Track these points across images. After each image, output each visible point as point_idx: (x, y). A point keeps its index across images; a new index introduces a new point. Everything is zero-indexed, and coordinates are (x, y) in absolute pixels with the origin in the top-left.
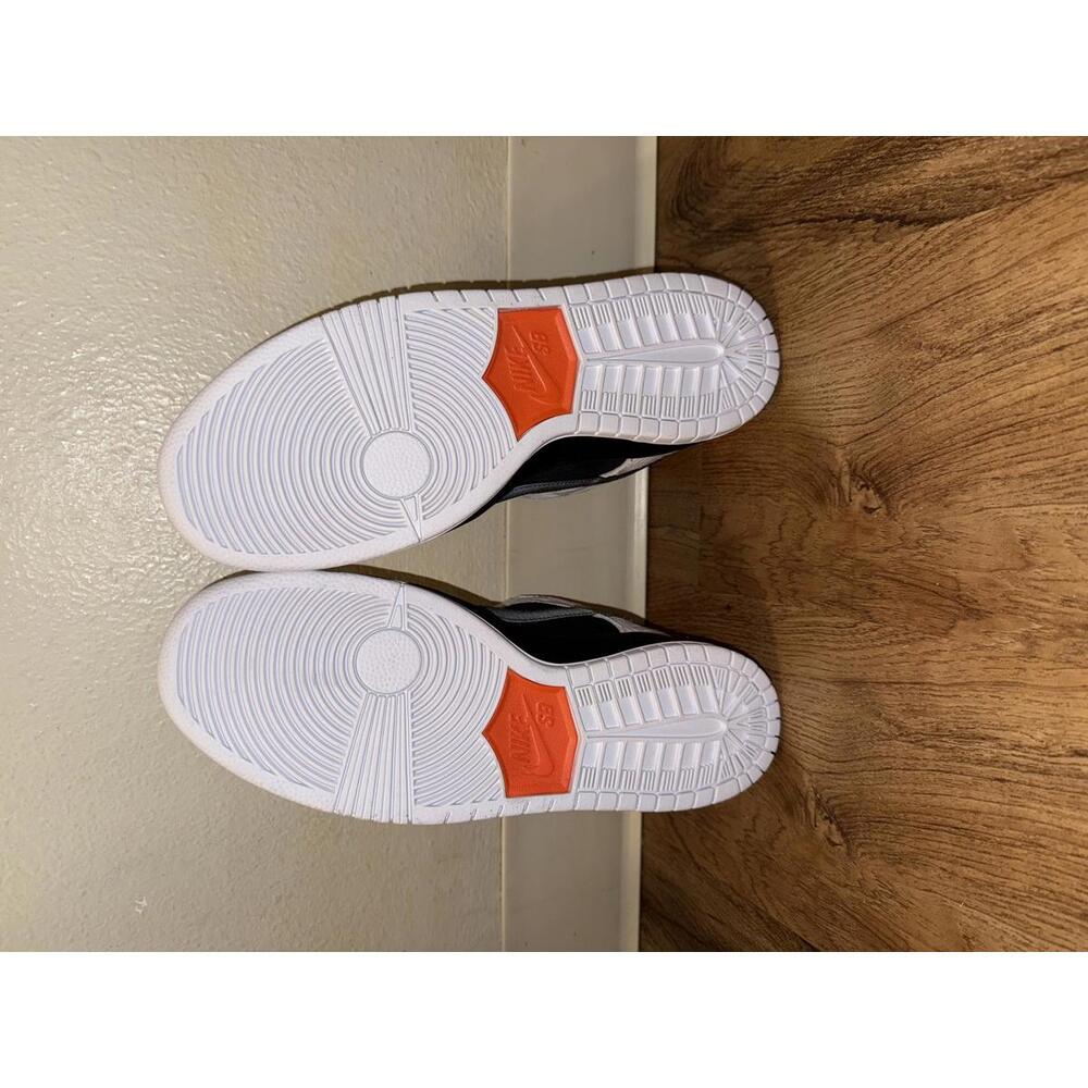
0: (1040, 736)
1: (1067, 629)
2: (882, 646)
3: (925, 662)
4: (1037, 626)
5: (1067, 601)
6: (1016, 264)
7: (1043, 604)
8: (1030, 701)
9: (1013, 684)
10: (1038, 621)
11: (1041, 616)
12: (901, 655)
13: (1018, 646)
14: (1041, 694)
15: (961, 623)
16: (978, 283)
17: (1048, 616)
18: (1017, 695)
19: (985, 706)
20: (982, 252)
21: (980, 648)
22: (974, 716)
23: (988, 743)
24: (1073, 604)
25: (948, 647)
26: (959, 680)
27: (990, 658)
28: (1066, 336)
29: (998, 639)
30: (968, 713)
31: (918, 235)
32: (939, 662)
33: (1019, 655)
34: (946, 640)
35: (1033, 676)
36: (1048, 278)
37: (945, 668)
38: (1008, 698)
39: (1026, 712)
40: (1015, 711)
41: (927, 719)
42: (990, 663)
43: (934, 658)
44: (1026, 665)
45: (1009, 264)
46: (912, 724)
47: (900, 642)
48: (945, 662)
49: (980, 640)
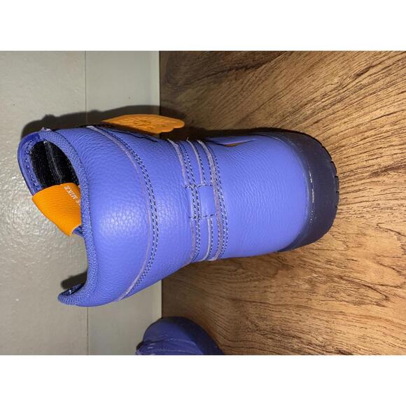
0: (321, 339)
1: (330, 278)
2: (247, 282)
3: (265, 292)
4: (315, 275)
5: (329, 262)
6: (295, 80)
7: (317, 263)
8: (315, 318)
9: (306, 307)
10: (316, 272)
11: (317, 269)
12: (255, 287)
13: (307, 286)
14: (319, 315)
15: (280, 271)
16: (278, 93)
17: (320, 270)
18: (308, 314)
19: (293, 319)
20: (279, 78)
21: (289, 286)
22: (289, 324)
23: (296, 340)
24: (332, 264)
25: (274, 284)
26: (281, 303)
27: (294, 292)
28: (319, 114)
29: (297, 282)
30: (286, 321)
31: (252, 73)
32: (271, 293)
33: (308, 291)
34: (273, 280)
35: (315, 304)
36: (310, 85)
37: (274, 295)
38: (304, 315)
39: (313, 324)
40: (308, 323)
41: (268, 323)
42: (295, 295)
43: (269, 290)
44: (311, 297)
45: (291, 81)
46: (262, 324)
47: (254, 281)
48: (274, 292)
49: (289, 281)
